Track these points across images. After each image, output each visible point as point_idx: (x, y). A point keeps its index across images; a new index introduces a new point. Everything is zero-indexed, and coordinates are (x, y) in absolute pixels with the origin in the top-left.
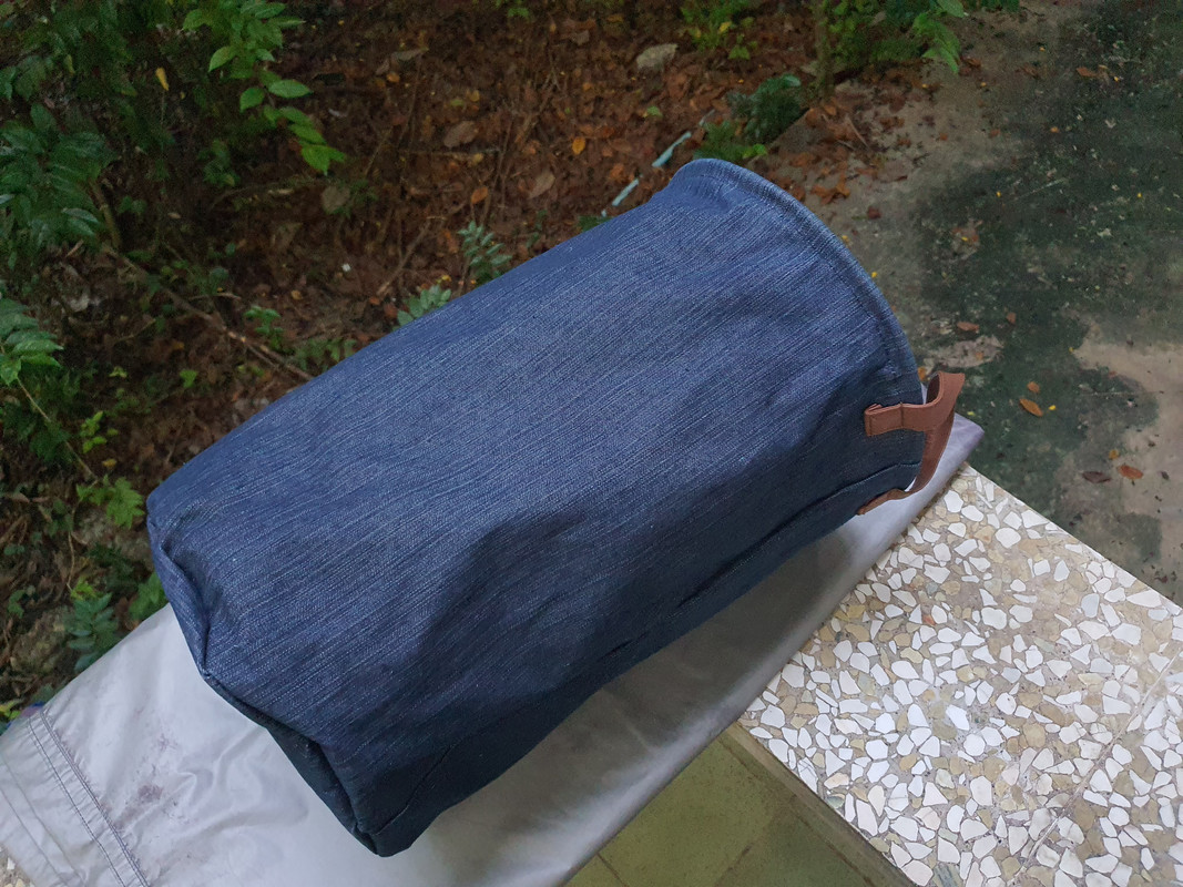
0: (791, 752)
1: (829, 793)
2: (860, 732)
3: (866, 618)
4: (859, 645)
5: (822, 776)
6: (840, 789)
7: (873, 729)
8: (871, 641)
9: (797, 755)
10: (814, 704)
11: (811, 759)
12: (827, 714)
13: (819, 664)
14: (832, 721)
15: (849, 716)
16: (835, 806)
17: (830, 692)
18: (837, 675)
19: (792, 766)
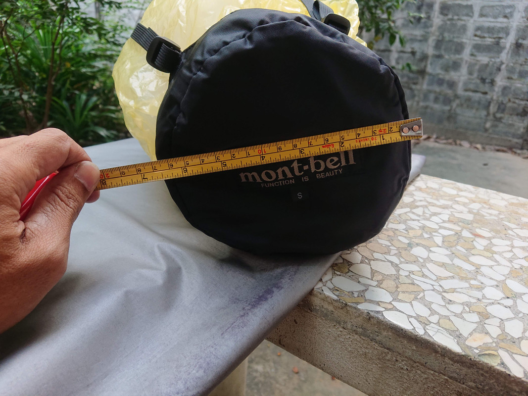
0: (412, 320)
1: (477, 351)
2: (475, 301)
3: (426, 236)
4: (431, 249)
5: (459, 337)
6: (486, 346)
7: (484, 297)
8: (440, 247)
9: (420, 322)
10: (414, 284)
11: (438, 323)
12: (433, 290)
13: (402, 260)
14: (441, 294)
15: (454, 291)
16: (494, 363)
17: (424, 276)
18: (424, 266)
19: (420, 332)
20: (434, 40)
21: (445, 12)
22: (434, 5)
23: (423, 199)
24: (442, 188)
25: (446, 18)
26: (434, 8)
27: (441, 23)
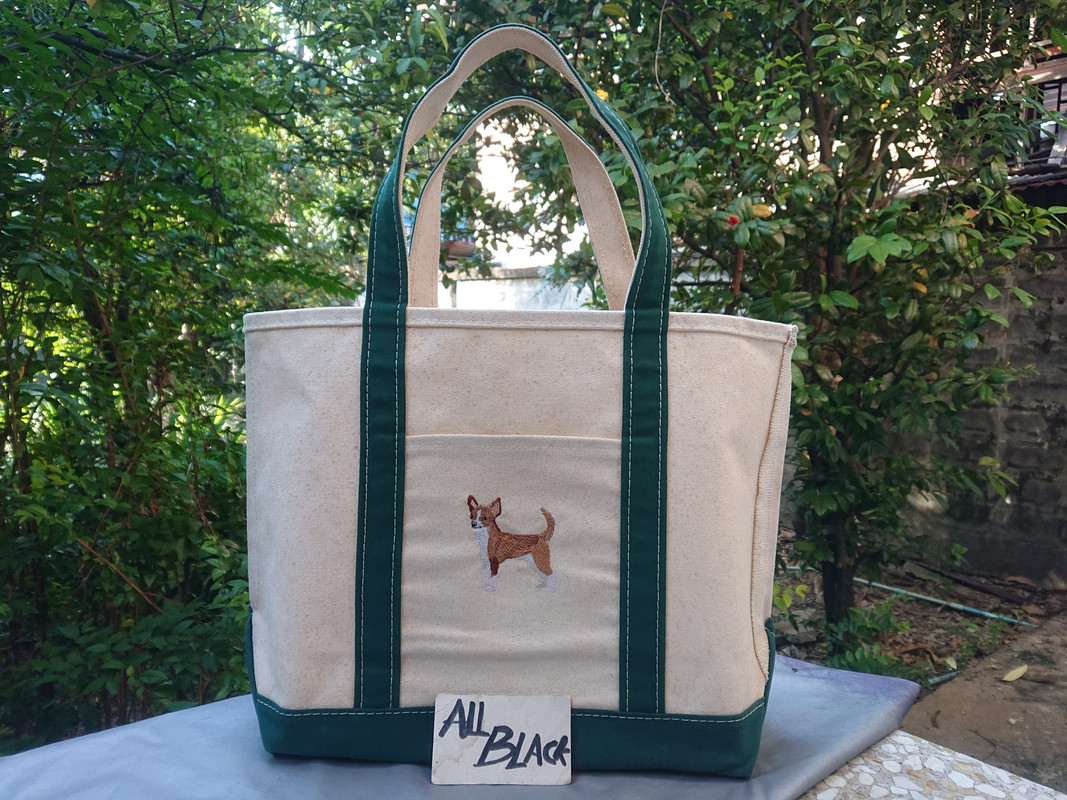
23: (905, 792)
24: (950, 772)
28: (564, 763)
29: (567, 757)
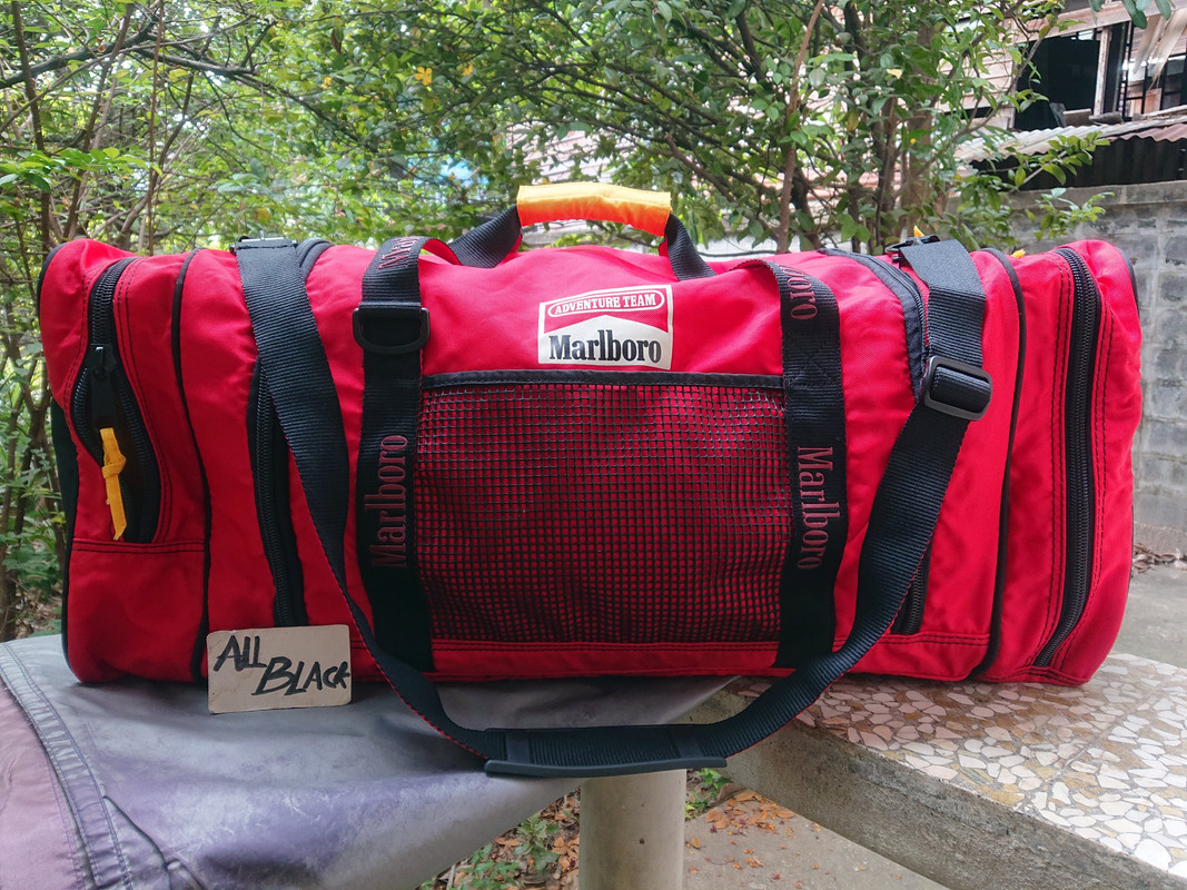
20: (1155, 350)
21: (1175, 293)
22: (1148, 281)
25: (1178, 305)
26: (1148, 287)
27: (1167, 316)
28: (345, 686)
29: (348, 680)
